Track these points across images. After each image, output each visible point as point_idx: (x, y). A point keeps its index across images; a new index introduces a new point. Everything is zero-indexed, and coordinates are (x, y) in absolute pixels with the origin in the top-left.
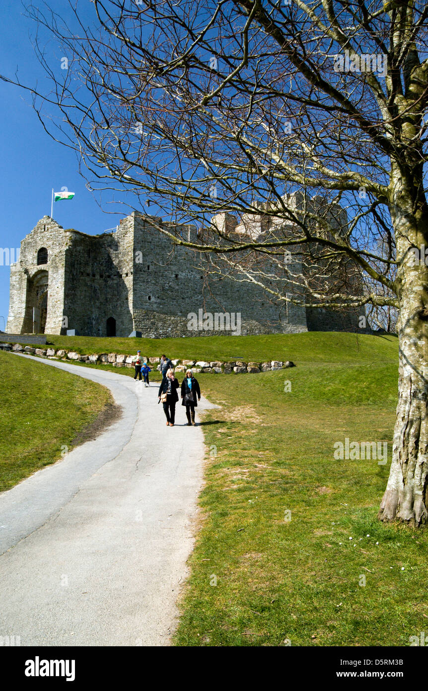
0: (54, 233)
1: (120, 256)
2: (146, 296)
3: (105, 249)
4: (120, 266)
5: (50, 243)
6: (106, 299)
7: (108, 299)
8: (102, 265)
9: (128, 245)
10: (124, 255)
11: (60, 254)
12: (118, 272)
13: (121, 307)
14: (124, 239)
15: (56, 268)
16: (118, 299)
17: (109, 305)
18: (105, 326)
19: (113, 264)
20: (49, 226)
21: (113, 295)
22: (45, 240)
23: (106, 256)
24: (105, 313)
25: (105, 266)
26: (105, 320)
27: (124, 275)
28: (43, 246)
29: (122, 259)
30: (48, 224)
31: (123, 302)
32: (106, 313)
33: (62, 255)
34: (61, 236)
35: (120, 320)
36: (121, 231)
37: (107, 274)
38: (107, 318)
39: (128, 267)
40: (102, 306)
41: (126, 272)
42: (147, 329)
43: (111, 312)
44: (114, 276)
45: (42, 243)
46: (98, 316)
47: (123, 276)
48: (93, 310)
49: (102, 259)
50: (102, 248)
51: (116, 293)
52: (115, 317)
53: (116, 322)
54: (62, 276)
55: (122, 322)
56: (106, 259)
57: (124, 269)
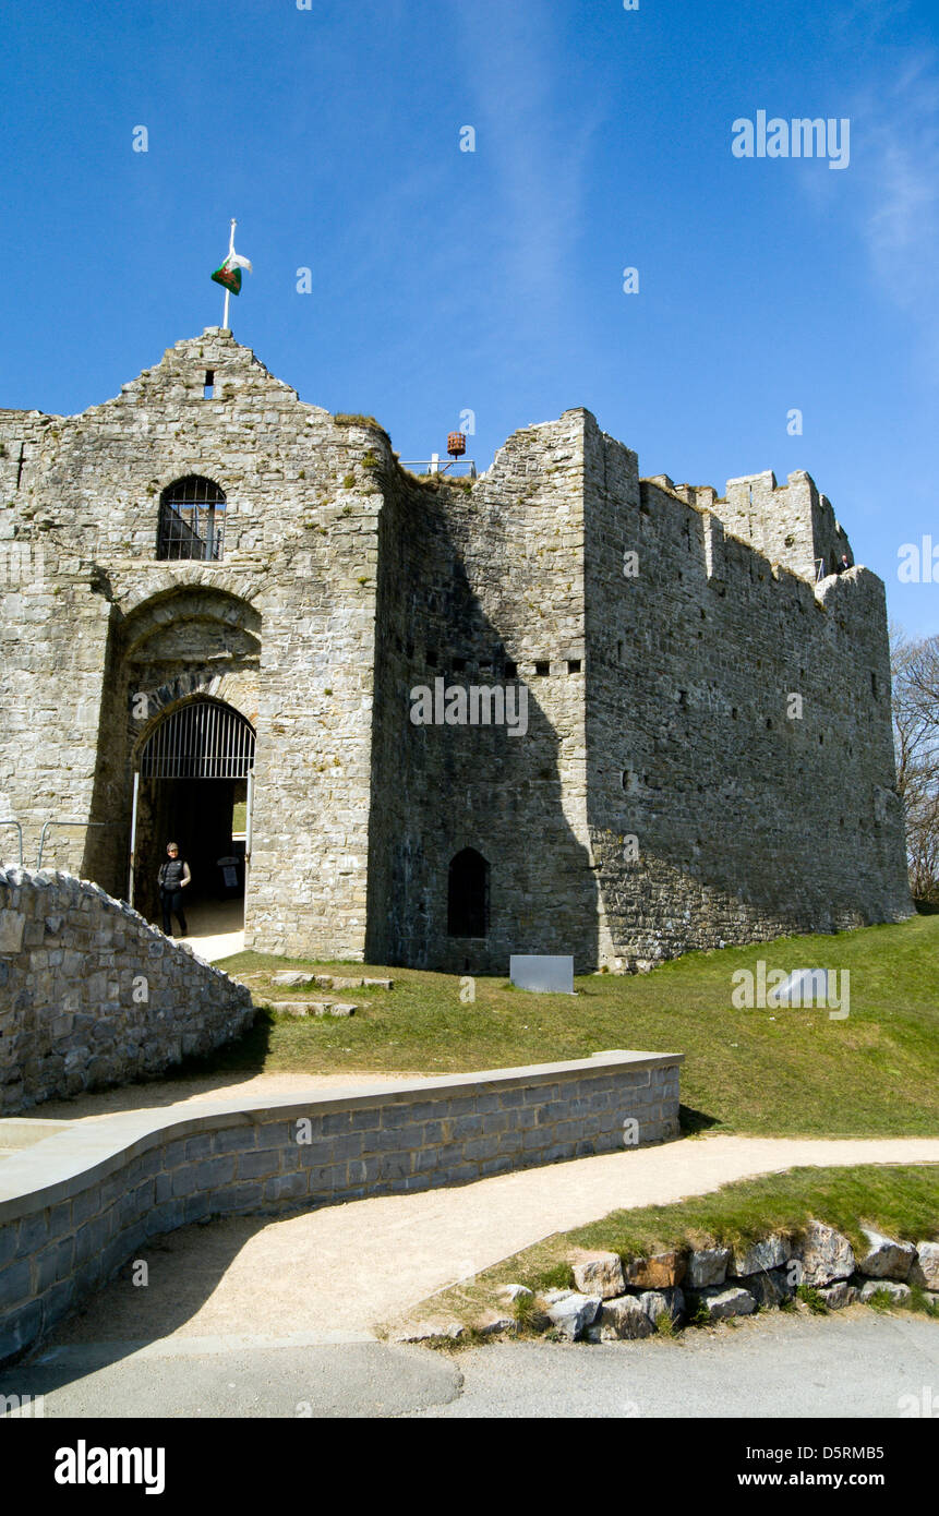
0: (270, 417)
1: (505, 581)
2: (619, 769)
3: (446, 541)
4: (510, 627)
5: (250, 461)
6: (449, 765)
7: (458, 767)
8: (433, 607)
9: (544, 542)
10: (526, 579)
11: (345, 526)
12: (500, 652)
13: (515, 806)
14: (522, 514)
15: (318, 590)
16: (500, 770)
17: (463, 793)
18: (444, 887)
19: (479, 612)
20: (238, 382)
21: (477, 751)
22: (211, 440)
23: (448, 570)
24: (444, 826)
25: (445, 617)
26: (444, 859)
27: (526, 670)
28: (197, 469)
29: (516, 597)
30: (231, 371)
31: (525, 785)
32: (451, 828)
33: (358, 531)
34: (316, 441)
35: (512, 866)
36: (509, 476)
37: (453, 651)
38: (453, 850)
39: (546, 636)
40: (435, 797)
41: (536, 655)
42: (637, 914)
43: (469, 823)
44: (484, 664)
45: (191, 453)
46: (419, 840)
47: (521, 668)
48: (407, 812)
49: (436, 582)
50: (436, 532)
51: (492, 740)
52: (486, 851)
53: (495, 875)
54: (357, 638)
55: (521, 878)
56: (446, 585)
57: (525, 642)
